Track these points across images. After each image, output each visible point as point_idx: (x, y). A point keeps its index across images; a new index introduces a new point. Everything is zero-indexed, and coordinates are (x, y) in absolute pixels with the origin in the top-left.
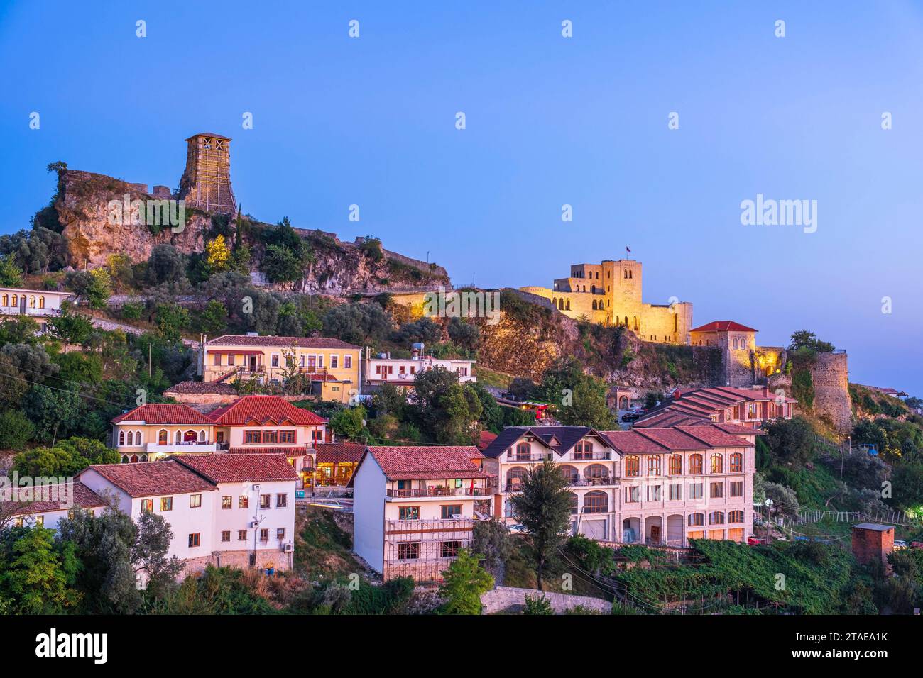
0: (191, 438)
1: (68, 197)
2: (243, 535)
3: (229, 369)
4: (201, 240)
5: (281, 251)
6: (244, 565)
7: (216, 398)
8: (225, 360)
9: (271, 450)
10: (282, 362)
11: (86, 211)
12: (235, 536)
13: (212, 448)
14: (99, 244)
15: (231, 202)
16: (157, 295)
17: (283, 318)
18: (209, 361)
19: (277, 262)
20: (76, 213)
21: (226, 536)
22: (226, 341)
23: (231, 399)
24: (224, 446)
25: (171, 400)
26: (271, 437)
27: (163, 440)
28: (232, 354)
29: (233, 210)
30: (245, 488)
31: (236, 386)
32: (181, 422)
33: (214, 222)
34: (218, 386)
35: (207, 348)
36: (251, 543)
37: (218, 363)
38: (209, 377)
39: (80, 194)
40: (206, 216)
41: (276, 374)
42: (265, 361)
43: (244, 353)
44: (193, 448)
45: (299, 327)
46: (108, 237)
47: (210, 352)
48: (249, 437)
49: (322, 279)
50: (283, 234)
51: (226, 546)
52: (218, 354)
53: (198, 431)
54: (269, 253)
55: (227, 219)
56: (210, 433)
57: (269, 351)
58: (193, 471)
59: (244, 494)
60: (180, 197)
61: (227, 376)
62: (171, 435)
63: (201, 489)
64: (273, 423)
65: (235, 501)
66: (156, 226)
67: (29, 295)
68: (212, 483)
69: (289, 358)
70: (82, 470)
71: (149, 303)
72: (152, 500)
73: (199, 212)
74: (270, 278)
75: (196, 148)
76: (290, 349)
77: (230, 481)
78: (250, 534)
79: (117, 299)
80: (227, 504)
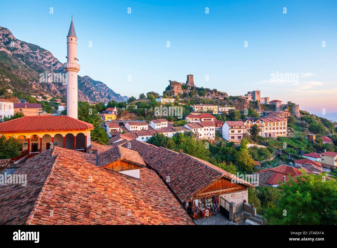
0: (196, 120)
1: (172, 85)
2: (207, 135)
3: (198, 109)
4: (190, 90)
5: (201, 91)
6: (208, 139)
7: (197, 114)
8: (198, 108)
9: (208, 122)
10: (206, 108)
11: (174, 87)
12: (206, 135)
13: (199, 121)
14: (176, 92)
15: (194, 85)
16: (186, 98)
17: (204, 102)
18: (195, 108)
19: (201, 93)
20: (173, 87)
21: (205, 135)
22: (198, 105)
23: (200, 114)
24: (201, 121)
25: (191, 114)
26: (208, 120)
27: (192, 120)
28: (199, 107)
29: (194, 86)
30: (206, 128)
31: (200, 112)
32: (195, 117)
33: (192, 88)
34: (197, 112)
35: (195, 106)
36: (209, 136)
37: (197, 109)
38: (196, 111)
39: (173, 85)
40: (190, 87)
41: (205, 110)
42: (204, 108)
43: (200, 107)
44: (197, 121)
45: (206, 103)
46: (177, 91)
47: (195, 107)
48: (204, 120)
49: (208, 96)
50: (202, 89)
51: (205, 136)
52: (197, 107)
53: (197, 119)
54: (200, 92)
55: (193, 87)
56: (199, 119)
57: (204, 107)
58: (200, 125)
59: (207, 128)
60: (186, 84)
61: (198, 111)
62: (193, 119)
63: (201, 128)
64: (208, 118)
65: (206, 130)
66: (183, 89)
67: (170, 99)
68: (203, 127)
69: (207, 108)
70: (184, 125)
71: (184, 100)
72: (195, 129)
73: (189, 86)
74: (200, 96)
75: (188, 77)
76: (207, 106)
77: (205, 126)
78: (208, 134)
79: (180, 100)
80: (205, 129)
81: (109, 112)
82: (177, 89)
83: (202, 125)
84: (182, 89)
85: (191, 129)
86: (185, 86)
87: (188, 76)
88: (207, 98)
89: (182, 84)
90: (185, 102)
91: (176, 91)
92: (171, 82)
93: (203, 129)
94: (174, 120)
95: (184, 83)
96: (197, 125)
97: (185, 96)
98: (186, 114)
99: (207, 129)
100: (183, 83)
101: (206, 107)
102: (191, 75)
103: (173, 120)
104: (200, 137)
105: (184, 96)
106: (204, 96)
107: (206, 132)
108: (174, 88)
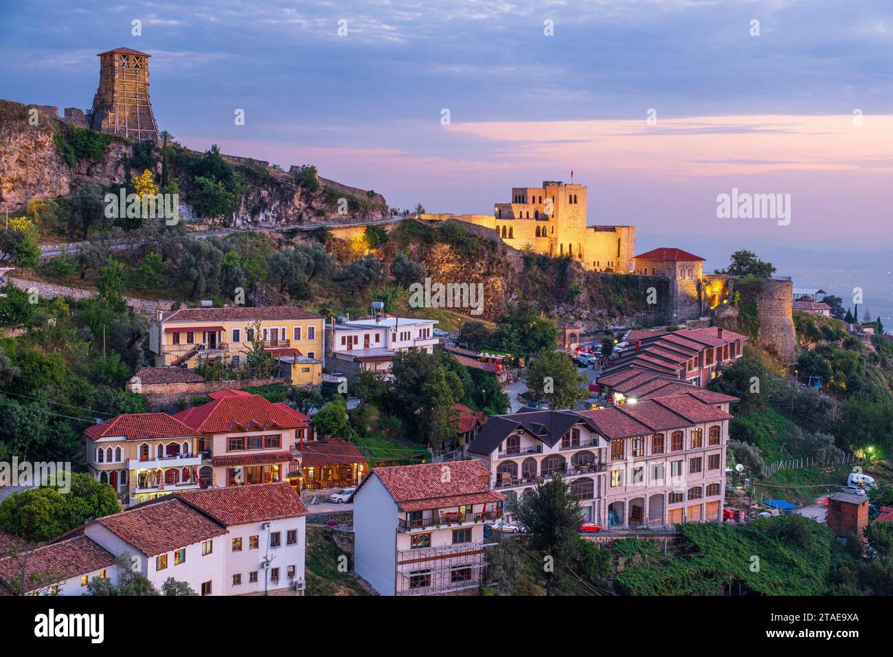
0: (173, 451)
2: (254, 578)
4: (121, 170)
5: (209, 182)
7: (182, 388)
8: (183, 339)
10: (243, 336)
12: (245, 579)
13: (198, 460)
15: (152, 126)
17: (226, 268)
18: (166, 340)
19: (207, 196)
21: (237, 580)
22: (185, 316)
24: (208, 456)
26: (257, 443)
27: (144, 455)
28: (190, 334)
30: (246, 531)
33: (135, 150)
35: (165, 326)
36: (261, 586)
37: (176, 341)
38: (169, 359)
40: (127, 144)
42: (227, 337)
43: (203, 331)
44: (177, 462)
45: (243, 278)
47: (167, 331)
48: (232, 444)
49: (254, 212)
50: (212, 164)
51: (235, 590)
52: (177, 333)
53: (181, 443)
54: (201, 186)
55: (149, 146)
56: (192, 445)
57: (230, 326)
58: (199, 511)
59: (254, 534)
60: (94, 121)
61: (186, 358)
62: (153, 447)
63: (212, 535)
64: (257, 428)
65: (246, 544)
66: (73, 156)
68: (222, 525)
69: (250, 333)
71: (82, 259)
73: (119, 140)
74: (199, 212)
76: (250, 324)
77: (240, 522)
78: (261, 575)
80: (237, 546)
83: (219, 515)
86: (90, 134)
89: (61, 115)
93: (221, 543)
95: (79, 111)
99: (255, 543)
100: (68, 112)
101: (242, 326)
106: (229, 214)
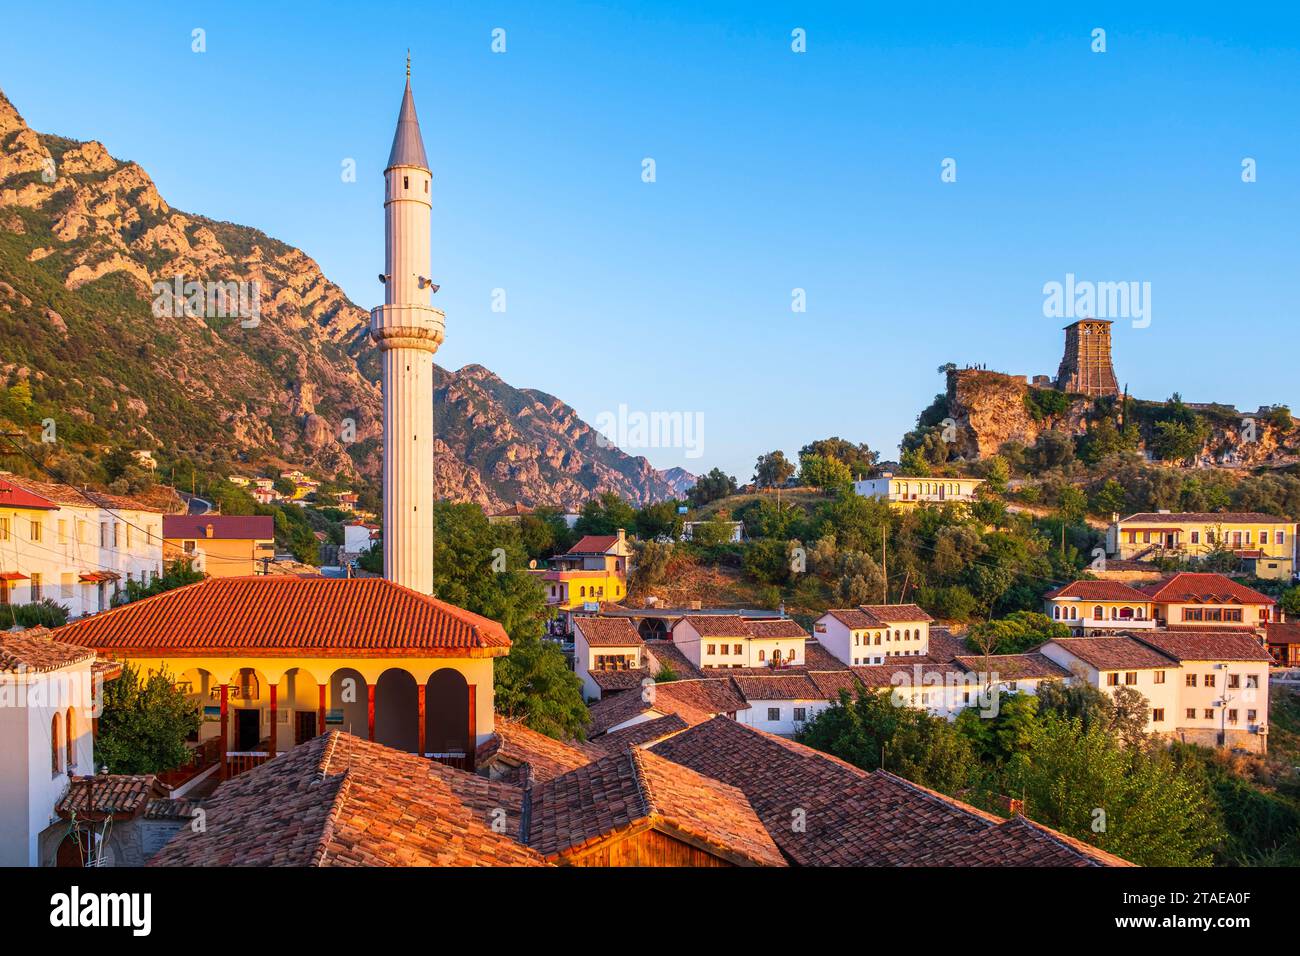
0: (1127, 613)
1: (958, 394)
2: (1209, 714)
3: (1145, 546)
4: (1083, 424)
5: (1169, 427)
6: (1212, 744)
7: (1137, 575)
8: (1139, 537)
9: (1215, 629)
10: (1203, 538)
11: (976, 406)
12: (1200, 713)
13: (1152, 625)
14: (986, 435)
15: (1114, 383)
16: (1053, 476)
17: (1186, 495)
18: (1123, 539)
19: (1167, 439)
20: (966, 408)
21: (1191, 713)
22: (1141, 519)
23: (1155, 576)
24: (1162, 622)
25: (1089, 576)
26: (1216, 615)
27: (1098, 615)
28: (1147, 532)
29: (1117, 391)
30: (1201, 668)
31: (1156, 564)
32: (1116, 598)
33: (1097, 404)
34: (1135, 562)
35: (1120, 526)
36: (1216, 724)
37: (1132, 540)
38: (1126, 554)
39: (969, 391)
40: (1089, 400)
41: (1200, 550)
42: (1184, 538)
43: (1161, 531)
44: (1130, 624)
45: (1205, 504)
46: (995, 427)
47: (1123, 530)
48: (1189, 615)
49: (1217, 454)
50: (1174, 411)
51: (1189, 723)
52: (1133, 532)
53: (1135, 608)
54: (1160, 430)
55: (1110, 400)
56: (1147, 610)
57: (1188, 528)
58: (1151, 647)
59: (1211, 672)
60: (1059, 384)
61: (1144, 553)
62: (1107, 610)
63: (1165, 666)
64: (1216, 601)
65: (1201, 680)
66: (1039, 413)
67: (947, 483)
68: (1174, 661)
69: (1211, 536)
70: (1038, 642)
71: (1045, 486)
72: (1116, 676)
73: (1081, 396)
74: (1159, 455)
75: (1076, 335)
76: (1213, 527)
77: (1195, 658)
78: (1218, 712)
79: (1016, 485)
80: (1192, 680)
81: (587, 562)
82: (993, 419)
83: (1172, 651)
84: (1033, 416)
85: (1091, 670)
86: (1055, 394)
87: (1072, 331)
88: (1214, 473)
89: (1030, 381)
90: (1048, 496)
91: (987, 429)
92: (952, 374)
93: (1174, 675)
94: (972, 614)
95: (1047, 378)
96: (1131, 646)
97: (1051, 462)
98: (1057, 577)
99: (1210, 681)
100: (1036, 379)
101: (1201, 528)
102: (1095, 321)
103: (966, 615)
104: (1150, 728)
105: (1042, 456)
106: (1190, 456)
107: (1202, 697)
108: (975, 412)
